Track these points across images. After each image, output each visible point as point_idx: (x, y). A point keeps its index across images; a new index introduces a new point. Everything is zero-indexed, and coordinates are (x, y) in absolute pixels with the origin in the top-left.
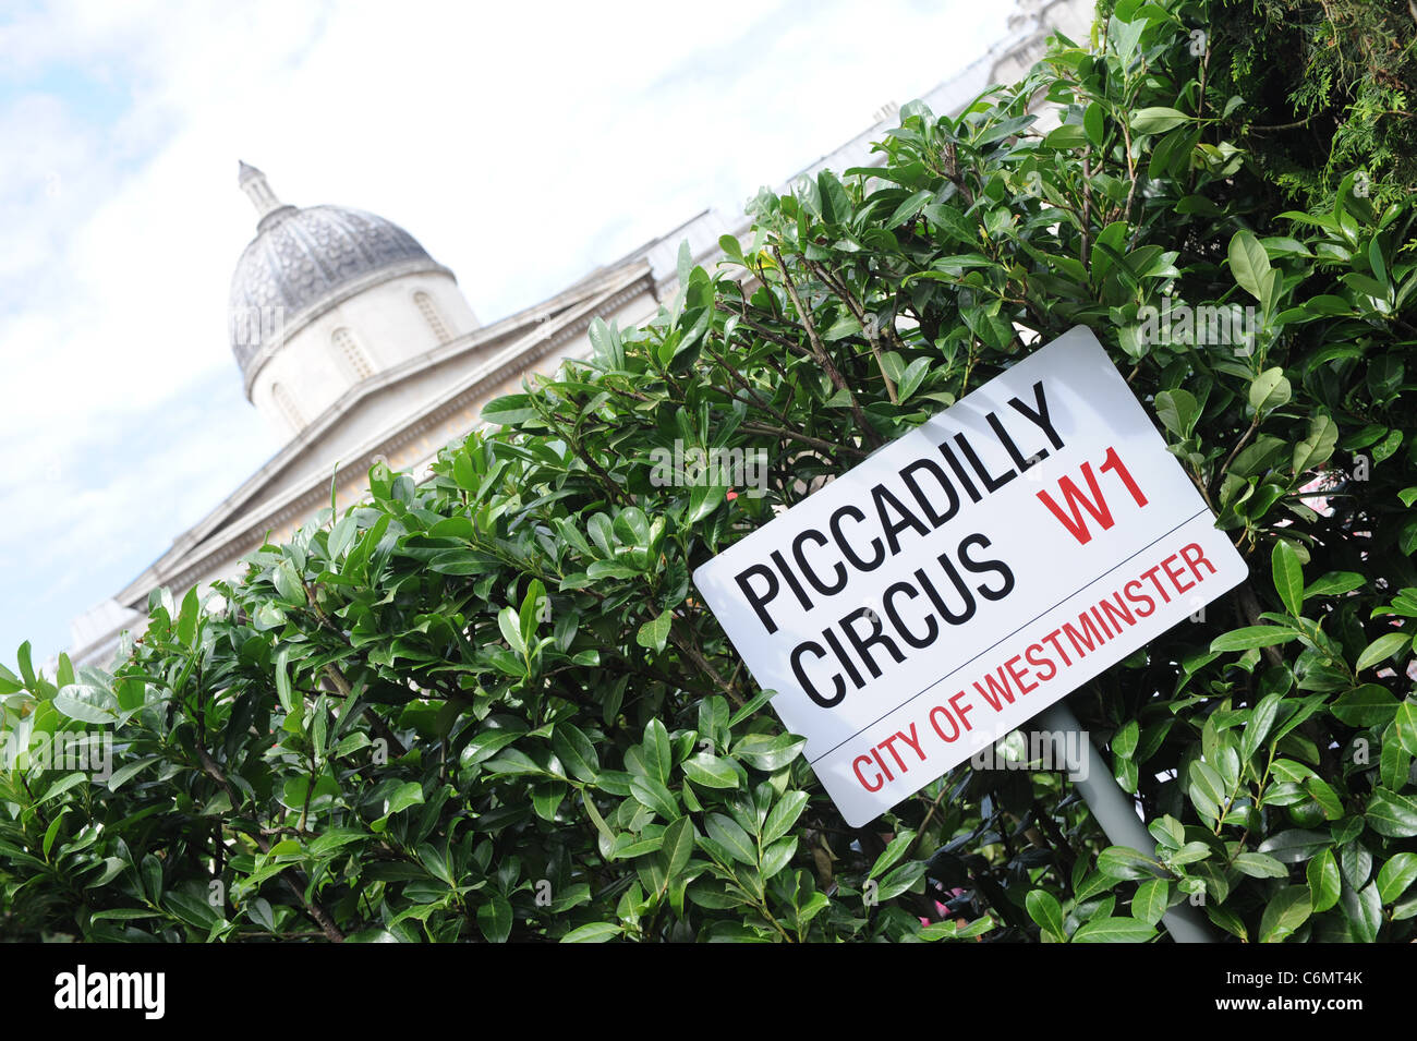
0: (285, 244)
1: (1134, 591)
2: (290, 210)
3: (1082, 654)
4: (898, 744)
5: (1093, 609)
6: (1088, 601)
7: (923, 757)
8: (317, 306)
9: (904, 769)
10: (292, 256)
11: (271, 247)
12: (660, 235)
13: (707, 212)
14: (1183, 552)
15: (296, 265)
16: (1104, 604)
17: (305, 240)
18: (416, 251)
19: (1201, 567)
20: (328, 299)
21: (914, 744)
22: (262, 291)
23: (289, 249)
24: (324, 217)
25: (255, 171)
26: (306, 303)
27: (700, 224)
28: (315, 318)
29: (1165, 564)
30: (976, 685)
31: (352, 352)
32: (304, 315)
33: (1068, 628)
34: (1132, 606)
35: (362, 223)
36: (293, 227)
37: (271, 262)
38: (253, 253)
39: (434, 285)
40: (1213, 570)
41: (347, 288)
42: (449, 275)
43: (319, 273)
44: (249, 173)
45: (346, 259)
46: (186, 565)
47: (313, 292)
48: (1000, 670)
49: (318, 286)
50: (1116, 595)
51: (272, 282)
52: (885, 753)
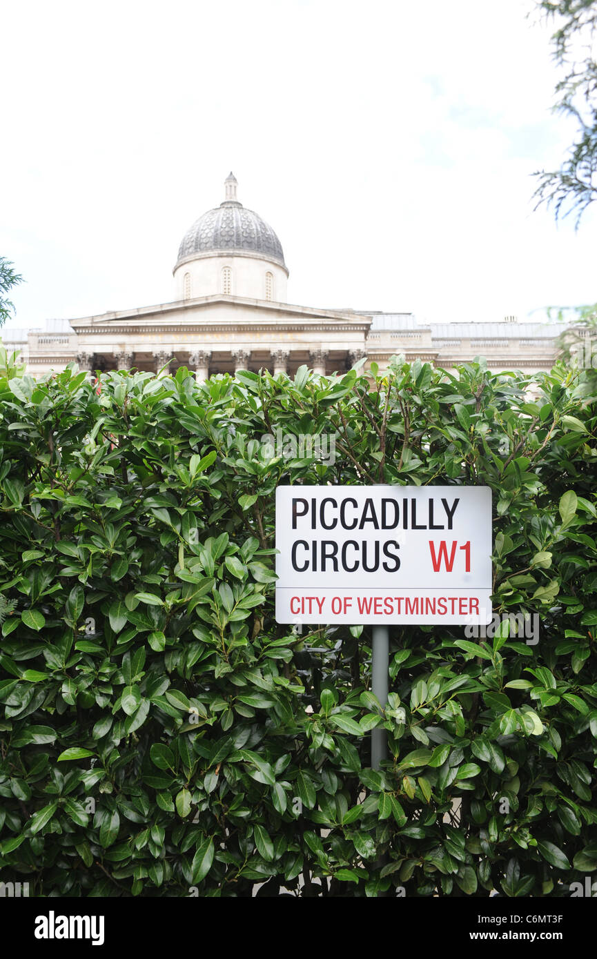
0: (228, 218)
1: (442, 602)
2: (239, 205)
3: (407, 613)
4: (314, 602)
5: (422, 599)
6: (422, 594)
7: (320, 613)
8: (225, 252)
9: (310, 613)
10: (228, 225)
11: (222, 216)
12: (384, 311)
13: (410, 314)
14: (471, 599)
15: (227, 229)
16: (428, 600)
17: (237, 221)
18: (280, 255)
19: (474, 609)
20: (231, 252)
21: (320, 606)
22: (206, 232)
23: (229, 221)
24: (251, 217)
25: (235, 179)
26: (221, 248)
27: (403, 316)
28: (221, 256)
29: (461, 599)
30: (358, 599)
31: (227, 280)
32: (216, 252)
33: (408, 600)
34: (438, 607)
35: (265, 229)
36: (236, 213)
37: (218, 221)
38: (213, 214)
39: (279, 274)
40: (478, 613)
41: (241, 252)
42: (287, 274)
43: (234, 239)
44: (232, 178)
45: (249, 240)
46: (106, 325)
47: (227, 245)
48: (371, 599)
49: (231, 244)
50: (434, 599)
51: (213, 231)
52: (307, 602)
